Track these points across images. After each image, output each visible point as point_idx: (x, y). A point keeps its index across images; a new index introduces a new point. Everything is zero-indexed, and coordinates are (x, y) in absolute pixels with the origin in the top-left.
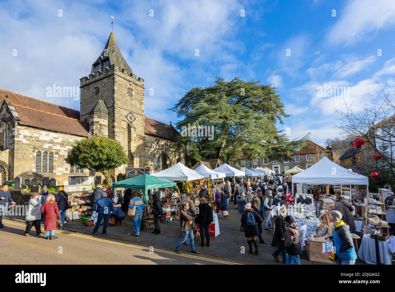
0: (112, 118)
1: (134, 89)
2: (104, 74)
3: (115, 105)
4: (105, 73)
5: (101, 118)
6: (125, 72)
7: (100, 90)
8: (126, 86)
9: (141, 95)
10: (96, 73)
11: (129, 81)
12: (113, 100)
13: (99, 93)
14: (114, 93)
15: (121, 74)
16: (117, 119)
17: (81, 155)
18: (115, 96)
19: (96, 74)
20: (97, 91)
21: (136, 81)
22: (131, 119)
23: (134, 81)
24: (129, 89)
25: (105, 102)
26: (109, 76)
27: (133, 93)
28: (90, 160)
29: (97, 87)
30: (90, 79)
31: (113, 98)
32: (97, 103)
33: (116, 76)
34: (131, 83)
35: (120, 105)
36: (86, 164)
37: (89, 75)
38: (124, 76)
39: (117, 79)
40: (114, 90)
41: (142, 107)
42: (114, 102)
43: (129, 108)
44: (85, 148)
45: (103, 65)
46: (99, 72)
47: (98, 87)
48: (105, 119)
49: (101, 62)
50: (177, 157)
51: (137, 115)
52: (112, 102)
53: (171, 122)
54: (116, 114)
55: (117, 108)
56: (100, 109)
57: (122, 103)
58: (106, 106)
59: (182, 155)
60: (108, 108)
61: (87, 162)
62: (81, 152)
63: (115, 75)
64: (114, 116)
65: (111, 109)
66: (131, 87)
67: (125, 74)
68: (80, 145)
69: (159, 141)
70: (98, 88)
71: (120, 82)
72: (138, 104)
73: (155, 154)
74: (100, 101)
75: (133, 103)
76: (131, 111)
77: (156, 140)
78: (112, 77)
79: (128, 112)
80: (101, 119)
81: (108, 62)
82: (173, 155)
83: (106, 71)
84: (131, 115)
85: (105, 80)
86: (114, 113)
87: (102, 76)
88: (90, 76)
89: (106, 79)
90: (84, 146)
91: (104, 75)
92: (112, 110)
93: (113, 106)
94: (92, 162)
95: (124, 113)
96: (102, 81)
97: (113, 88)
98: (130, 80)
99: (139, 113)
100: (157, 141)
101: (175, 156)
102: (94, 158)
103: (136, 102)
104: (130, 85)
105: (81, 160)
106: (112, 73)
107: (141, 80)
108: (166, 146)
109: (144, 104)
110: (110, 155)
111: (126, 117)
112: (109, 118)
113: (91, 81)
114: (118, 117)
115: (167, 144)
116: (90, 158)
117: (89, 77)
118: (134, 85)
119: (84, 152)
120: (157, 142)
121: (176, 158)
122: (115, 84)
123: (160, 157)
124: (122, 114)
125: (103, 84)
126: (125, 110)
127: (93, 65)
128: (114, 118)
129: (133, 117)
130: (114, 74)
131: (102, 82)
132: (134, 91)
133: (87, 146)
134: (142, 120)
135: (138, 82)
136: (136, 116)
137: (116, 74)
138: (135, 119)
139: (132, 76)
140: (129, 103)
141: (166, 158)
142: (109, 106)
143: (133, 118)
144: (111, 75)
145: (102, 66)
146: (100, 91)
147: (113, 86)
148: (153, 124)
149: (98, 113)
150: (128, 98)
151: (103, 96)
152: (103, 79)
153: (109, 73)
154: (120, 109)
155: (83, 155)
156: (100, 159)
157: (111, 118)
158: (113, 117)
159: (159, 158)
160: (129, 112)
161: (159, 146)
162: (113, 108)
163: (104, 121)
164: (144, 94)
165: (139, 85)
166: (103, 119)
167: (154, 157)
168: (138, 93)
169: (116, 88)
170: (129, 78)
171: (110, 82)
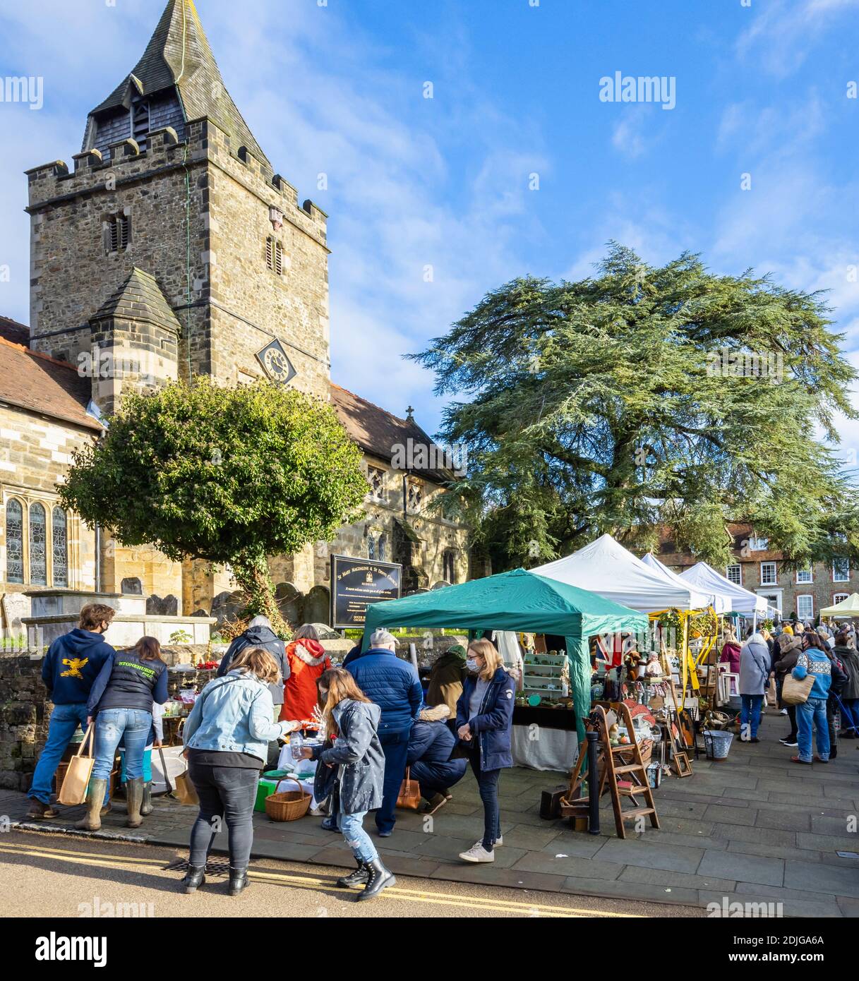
0: (201, 354)
1: (287, 246)
2: (153, 160)
3: (212, 299)
4: (160, 156)
5: (147, 348)
6: (254, 163)
7: (134, 226)
8: (258, 225)
9: (315, 274)
10: (112, 148)
11: (271, 208)
12: (201, 277)
13: (126, 239)
14: (207, 247)
15: (235, 167)
16: (223, 363)
17: (172, 464)
18: (213, 257)
19: (113, 157)
20: (121, 231)
21: (296, 212)
22: (278, 369)
23: (288, 210)
24: (269, 240)
25: (159, 283)
26: (180, 170)
27: (286, 262)
28: (219, 490)
29: (121, 214)
30: (80, 174)
31: (203, 270)
32: (128, 281)
33: (216, 171)
34: (277, 216)
35: (231, 304)
36: (197, 510)
37: (77, 158)
38: (247, 178)
39: (220, 186)
40: (206, 234)
41: (320, 326)
42: (207, 285)
43: (270, 324)
44: (192, 430)
45: (146, 120)
46: (129, 149)
47: (126, 213)
48: (167, 356)
49: (136, 106)
50: (444, 544)
51: (303, 358)
52: (198, 285)
53: (410, 410)
54: (216, 337)
55: (219, 311)
56: (145, 309)
57: (240, 294)
58: (169, 302)
59: (458, 536)
60: (176, 309)
61: (202, 499)
62: (166, 451)
63: (210, 167)
64: (207, 345)
65: (191, 317)
66: (278, 236)
67: (253, 171)
68: (159, 410)
69: (380, 473)
70: (125, 218)
71: (232, 202)
72: (304, 313)
73: (367, 527)
74: (139, 273)
75: (285, 301)
76: (278, 335)
77: (371, 469)
78: (196, 173)
79: (267, 340)
80: (151, 354)
81: (170, 111)
82: (430, 535)
83: (166, 146)
84: (277, 353)
85: (161, 187)
86: (208, 335)
87: (141, 167)
88: (80, 162)
89: (167, 181)
90: (183, 418)
91: (154, 164)
92: (199, 319)
93: (203, 301)
94: (228, 503)
95: (247, 342)
96: (144, 188)
97: (204, 222)
98: (272, 203)
99: (306, 351)
100: (375, 473)
101: (437, 541)
102: (241, 483)
103: (298, 300)
104: (273, 222)
105: (167, 492)
106: (195, 156)
107: (317, 213)
108: (408, 498)
109: (327, 318)
110: (320, 476)
111: (258, 358)
112: (180, 356)
113: (86, 183)
114: (225, 354)
115: (411, 491)
116: (222, 483)
117: (76, 166)
118: (287, 227)
119: (188, 450)
120: (375, 477)
121: (441, 548)
122: (212, 206)
123: (385, 540)
124: (240, 341)
125: (149, 203)
126: (254, 330)
127: (90, 115)
128: (208, 355)
129: (285, 362)
130: (204, 162)
131: (145, 193)
132: (290, 255)
133: (202, 419)
134: (321, 380)
135: (301, 218)
136: (297, 360)
137: (214, 161)
138: (293, 372)
139: (279, 187)
140: (271, 301)
141: (410, 545)
142: (179, 300)
143: (287, 369)
144: (190, 166)
145: (136, 124)
146: (134, 234)
147: (202, 215)
148: (351, 408)
149: (134, 327)
150: (267, 277)
151: (148, 258)
152: (147, 178)
153: (182, 156)
154: (232, 318)
155: (178, 467)
156: (275, 491)
157: (194, 357)
158: (204, 350)
159: (382, 539)
160: (271, 339)
161: (379, 496)
162: (201, 310)
163: (161, 364)
164: (326, 272)
165: (309, 230)
166: (158, 352)
167: (365, 535)
168: (304, 267)
169: (214, 225)
170: (267, 192)
171: (184, 195)
